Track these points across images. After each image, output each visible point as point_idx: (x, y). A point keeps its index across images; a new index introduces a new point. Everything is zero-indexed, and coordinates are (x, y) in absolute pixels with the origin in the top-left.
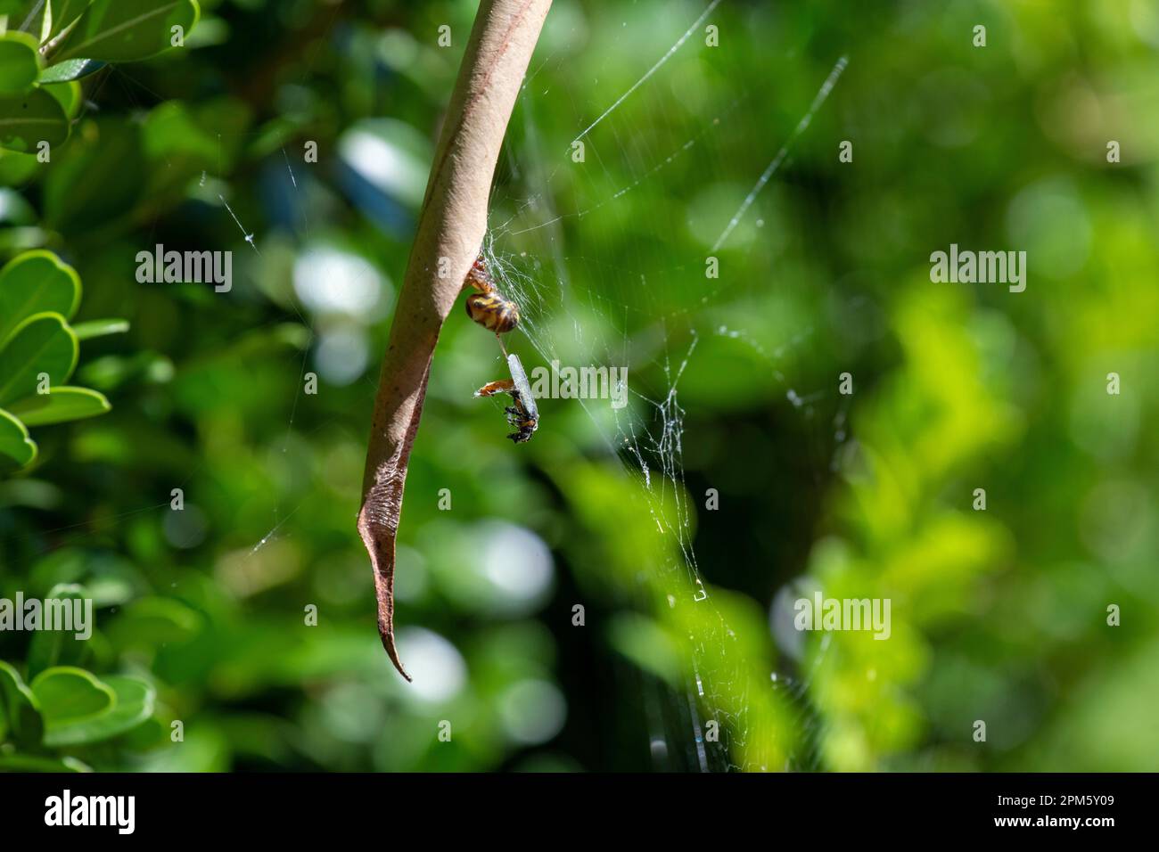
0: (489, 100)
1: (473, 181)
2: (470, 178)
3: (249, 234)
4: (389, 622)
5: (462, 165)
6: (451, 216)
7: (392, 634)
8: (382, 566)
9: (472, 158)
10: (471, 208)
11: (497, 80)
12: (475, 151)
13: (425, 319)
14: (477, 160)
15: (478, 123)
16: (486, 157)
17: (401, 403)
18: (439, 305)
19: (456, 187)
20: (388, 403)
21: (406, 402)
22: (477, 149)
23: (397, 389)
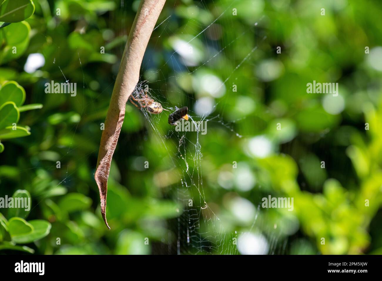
0: (138, 39)
1: (132, 65)
2: (131, 64)
3: (67, 80)
4: (104, 210)
5: (129, 60)
6: (125, 77)
7: (105, 213)
8: (103, 191)
9: (132, 58)
10: (131, 74)
11: (141, 32)
12: (134, 56)
13: (115, 111)
14: (134, 59)
15: (135, 46)
16: (137, 57)
17: (109, 138)
18: (119, 106)
19: (127, 67)
20: (104, 138)
21: (110, 138)
22: (134, 55)
23: (107, 133)
